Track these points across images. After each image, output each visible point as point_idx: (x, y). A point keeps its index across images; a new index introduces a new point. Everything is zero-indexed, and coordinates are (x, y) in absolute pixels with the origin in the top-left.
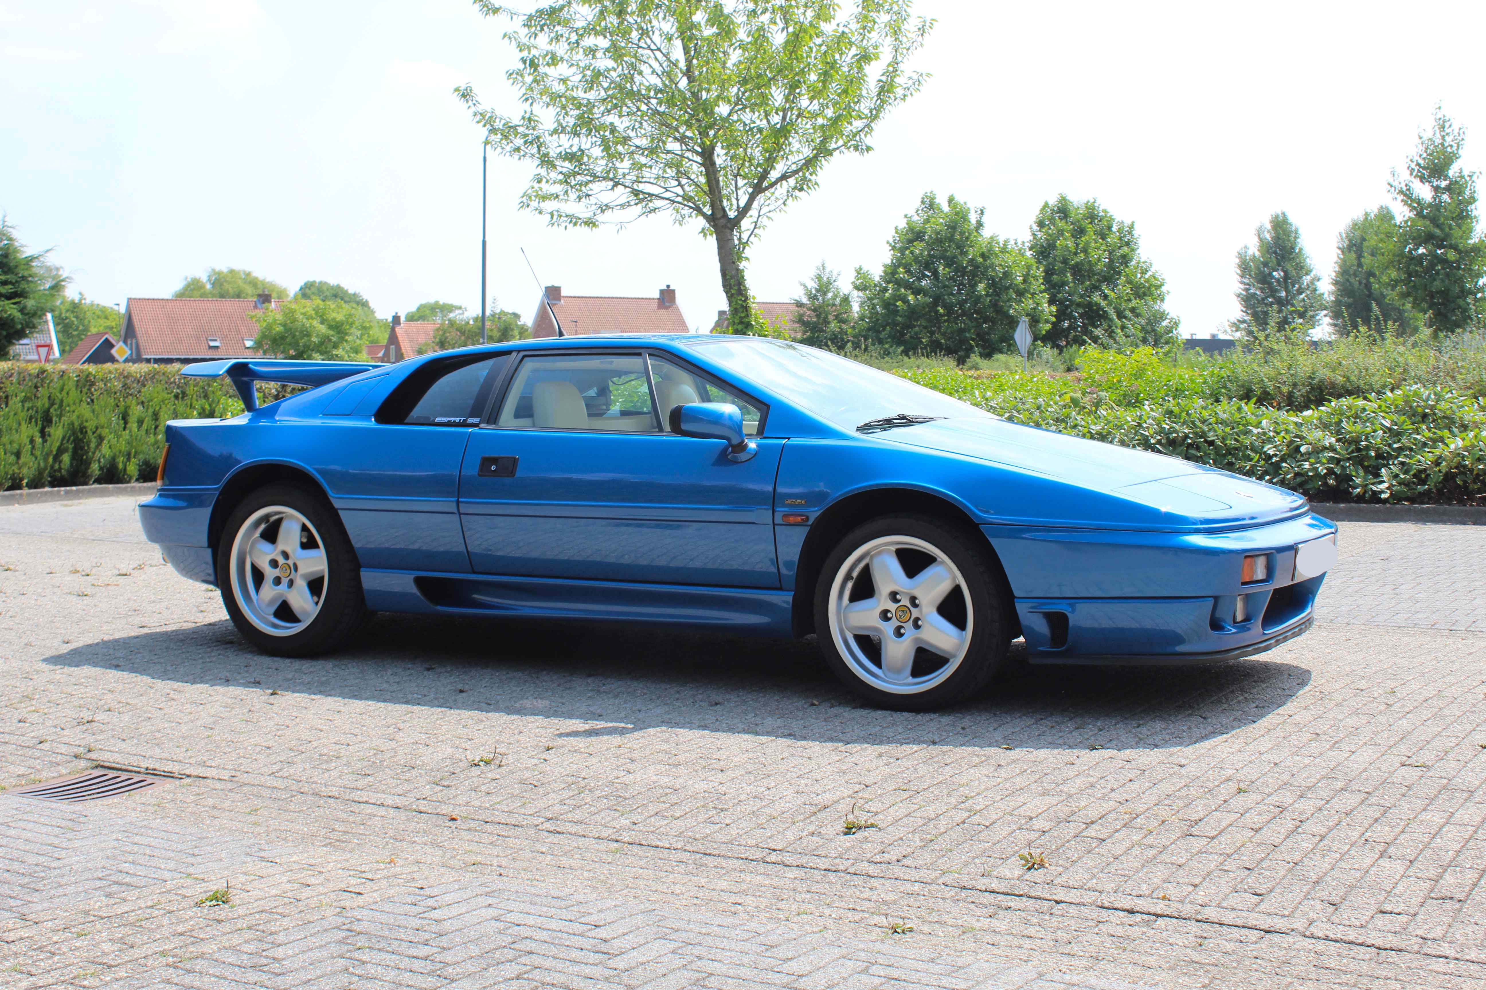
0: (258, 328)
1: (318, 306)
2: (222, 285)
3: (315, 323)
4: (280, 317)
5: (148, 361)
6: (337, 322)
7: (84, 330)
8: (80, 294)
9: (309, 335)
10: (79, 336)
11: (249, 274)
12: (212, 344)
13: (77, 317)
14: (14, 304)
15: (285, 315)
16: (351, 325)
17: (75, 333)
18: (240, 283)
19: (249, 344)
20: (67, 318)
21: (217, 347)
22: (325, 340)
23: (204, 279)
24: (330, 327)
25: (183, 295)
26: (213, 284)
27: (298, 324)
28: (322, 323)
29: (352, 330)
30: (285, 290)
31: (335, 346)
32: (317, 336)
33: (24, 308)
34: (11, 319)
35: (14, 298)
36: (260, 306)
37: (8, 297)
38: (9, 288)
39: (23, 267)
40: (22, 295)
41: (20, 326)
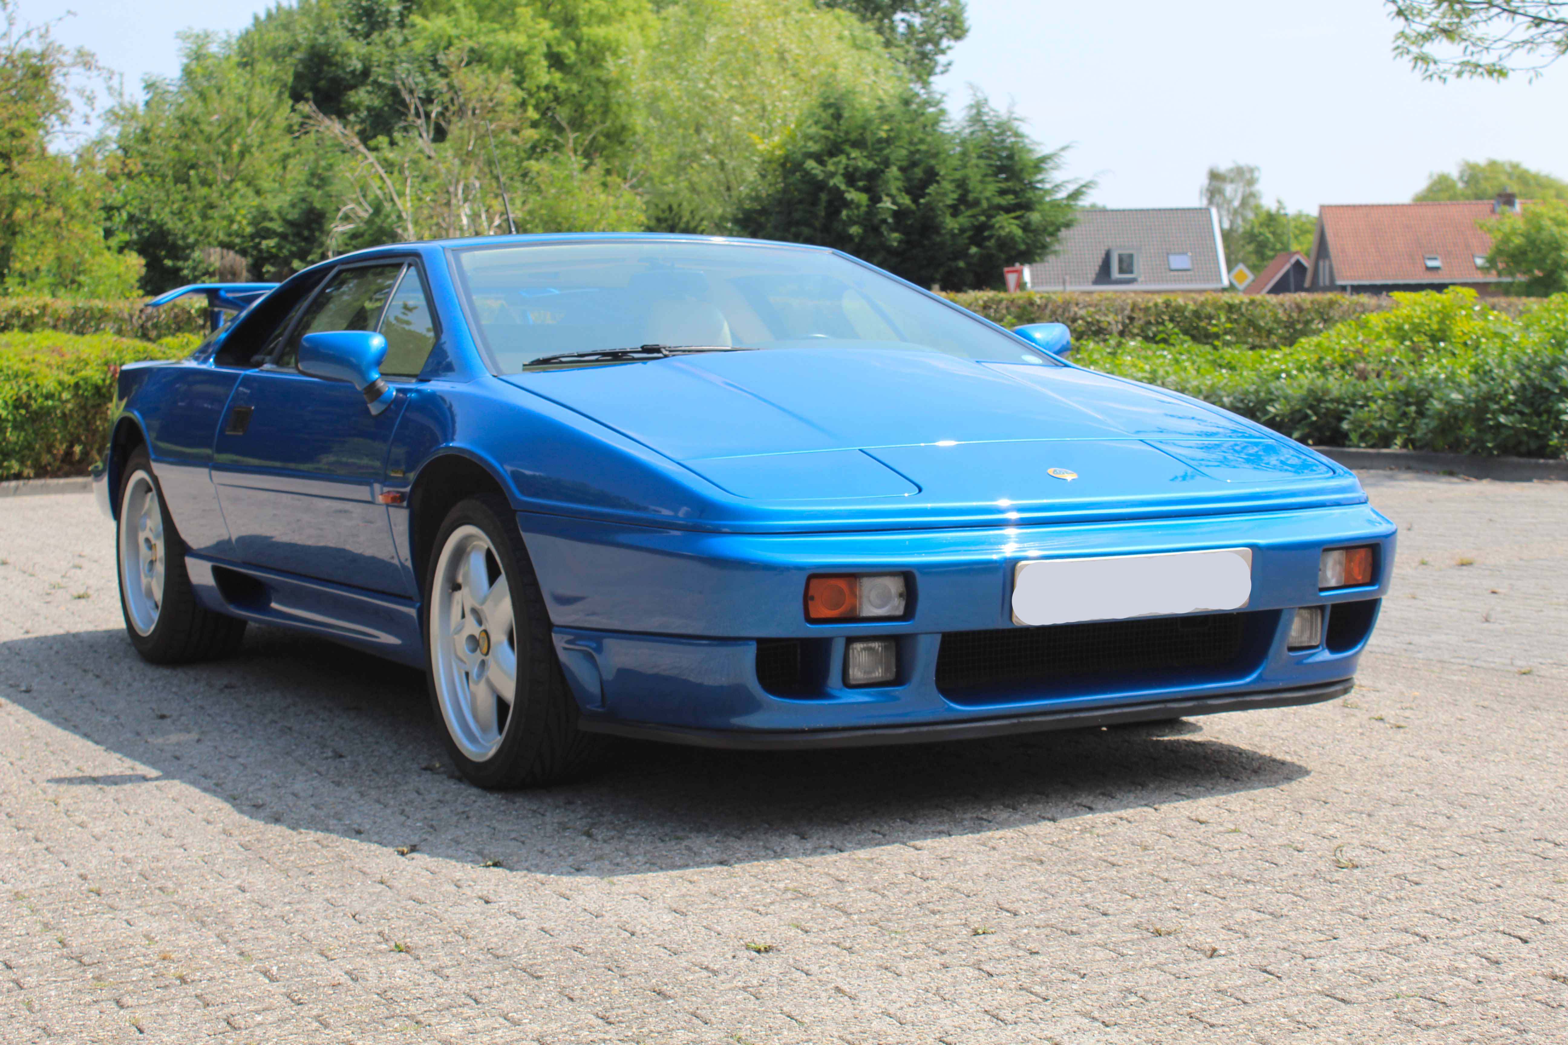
0: (1493, 240)
2: (1477, 182)
4: (1521, 225)
5: (1343, 288)
7: (1280, 248)
8: (1279, 202)
9: (1559, 249)
10: (1275, 255)
11: (1516, 166)
12: (1430, 264)
13: (1274, 233)
14: (1016, 218)
15: (1528, 222)
17: (1271, 253)
18: (1503, 178)
19: (1479, 262)
20: (1260, 234)
21: (1437, 269)
23: (1454, 174)
25: (1422, 200)
26: (1467, 183)
27: (1545, 235)
33: (1028, 224)
34: (1011, 237)
35: (1014, 211)
36: (1499, 209)
37: (1008, 210)
38: (1010, 198)
39: (1031, 170)
40: (1027, 206)
41: (1023, 247)
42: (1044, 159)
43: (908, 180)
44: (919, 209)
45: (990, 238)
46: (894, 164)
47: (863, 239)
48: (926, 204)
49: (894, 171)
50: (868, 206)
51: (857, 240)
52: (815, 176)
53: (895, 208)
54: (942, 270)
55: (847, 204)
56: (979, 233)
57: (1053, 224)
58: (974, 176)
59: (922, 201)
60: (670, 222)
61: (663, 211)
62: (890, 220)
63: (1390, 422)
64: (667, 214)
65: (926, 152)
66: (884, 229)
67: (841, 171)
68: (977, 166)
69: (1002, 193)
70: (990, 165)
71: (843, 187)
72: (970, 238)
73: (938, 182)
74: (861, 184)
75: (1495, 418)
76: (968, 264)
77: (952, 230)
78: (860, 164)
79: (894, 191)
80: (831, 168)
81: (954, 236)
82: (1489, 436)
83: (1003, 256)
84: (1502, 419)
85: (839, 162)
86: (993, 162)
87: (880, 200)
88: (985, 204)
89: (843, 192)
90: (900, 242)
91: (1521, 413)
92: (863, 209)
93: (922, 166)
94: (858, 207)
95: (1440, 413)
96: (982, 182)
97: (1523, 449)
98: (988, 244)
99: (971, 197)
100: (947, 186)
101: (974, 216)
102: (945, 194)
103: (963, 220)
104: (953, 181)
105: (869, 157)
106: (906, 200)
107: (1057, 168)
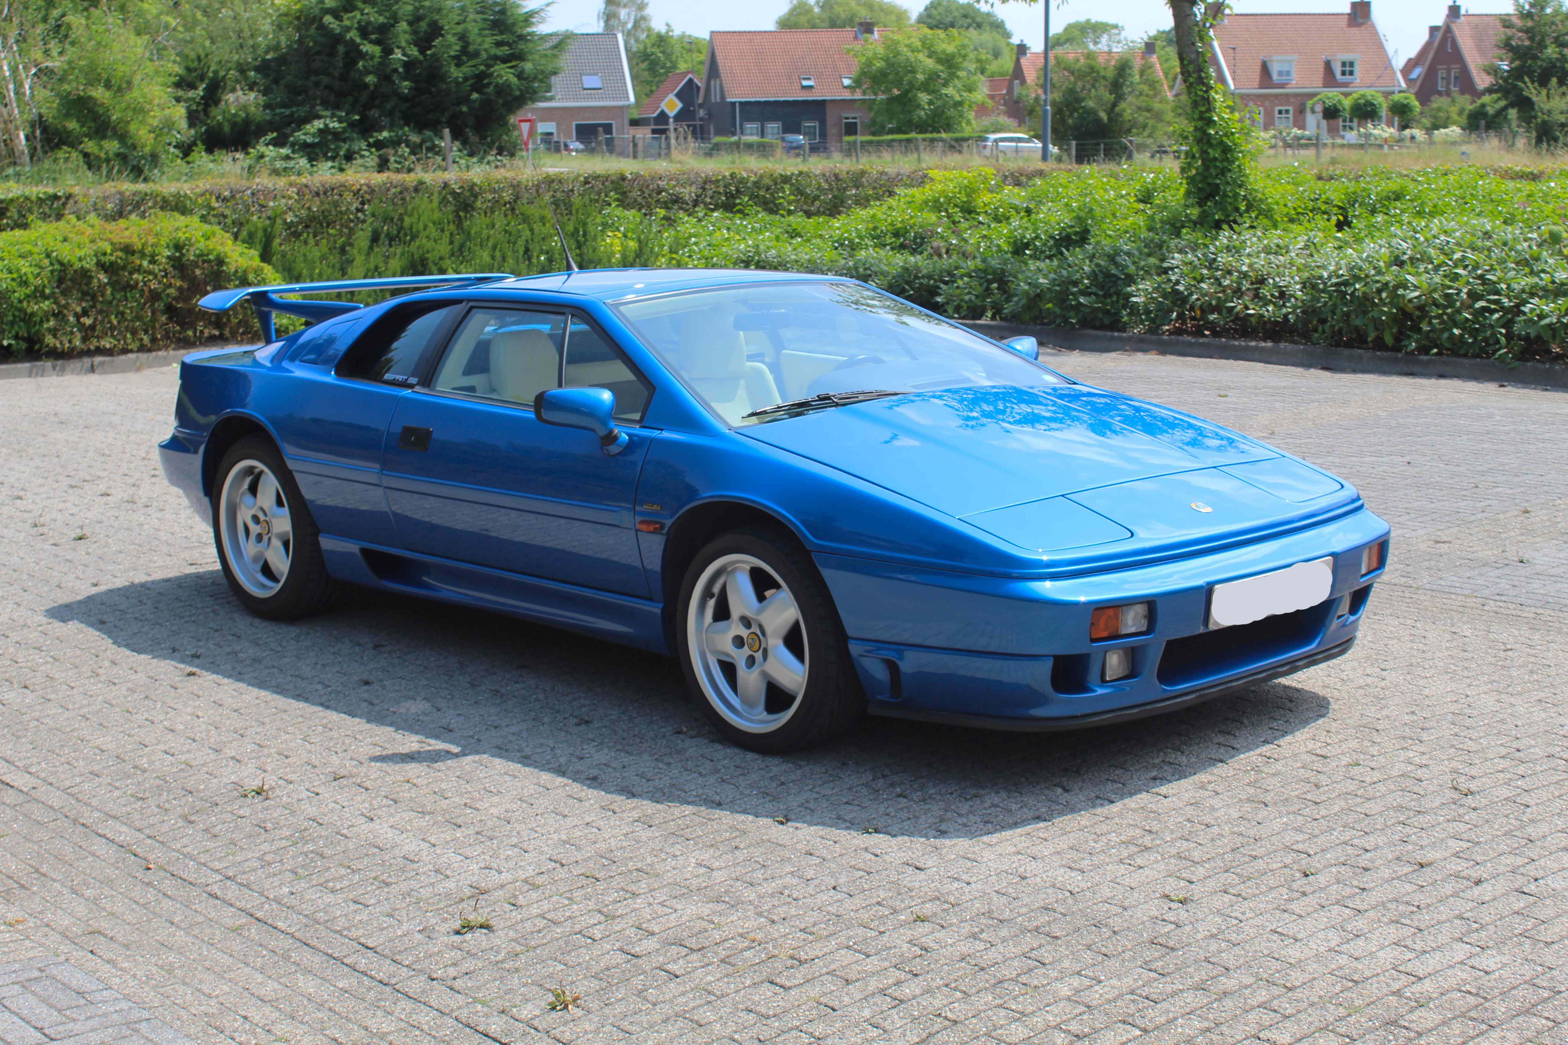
0: (858, 63)
1: (925, 37)
2: (832, 8)
3: (921, 56)
4: (881, 50)
5: (733, 105)
6: (947, 55)
7: (672, 67)
8: (667, 25)
9: (913, 72)
10: (666, 74)
12: (805, 83)
13: (663, 52)
14: (512, 67)
15: (887, 48)
16: (965, 57)
17: (662, 71)
19: (847, 82)
20: (653, 54)
21: (811, 87)
22: (933, 77)
24: (939, 61)
25: (784, 25)
26: (822, 7)
27: (901, 58)
28: (929, 57)
29: (965, 64)
30: (906, 12)
31: (945, 85)
32: (923, 73)
33: (522, 72)
34: (508, 85)
35: (510, 61)
36: (860, 37)
37: (505, 60)
38: (505, 50)
39: (521, 24)
40: (520, 57)
41: (518, 93)
42: (531, 14)
43: (415, 32)
44: (426, 59)
45: (489, 84)
46: (403, 20)
47: (376, 86)
48: (432, 55)
49: (403, 26)
50: (380, 57)
51: (372, 88)
52: (333, 30)
53: (405, 59)
54: (447, 114)
55: (362, 55)
56: (480, 80)
57: (543, 72)
58: (473, 29)
59: (429, 52)
60: (199, 72)
61: (193, 61)
62: (401, 70)
63: (977, 296)
64: (196, 64)
65: (430, 8)
66: (395, 77)
67: (356, 25)
68: (475, 21)
69: (499, 44)
70: (485, 20)
71: (358, 40)
72: (471, 86)
73: (442, 35)
74: (373, 37)
75: (1076, 299)
76: (470, 109)
77: (457, 78)
78: (372, 19)
79: (403, 44)
80: (347, 23)
81: (458, 84)
82: (1072, 313)
83: (501, 101)
84: (1082, 300)
85: (355, 17)
86: (486, 17)
87: (391, 52)
88: (484, 55)
89: (359, 45)
90: (410, 89)
91: (1096, 294)
92: (377, 60)
93: (427, 20)
94: (372, 57)
95: (1027, 293)
96: (479, 35)
97: (1098, 323)
98: (487, 90)
99: (471, 48)
100: (451, 39)
101: (474, 66)
102: (449, 46)
103: (466, 69)
104: (454, 35)
105: (380, 13)
106: (414, 52)
107: (543, 21)
